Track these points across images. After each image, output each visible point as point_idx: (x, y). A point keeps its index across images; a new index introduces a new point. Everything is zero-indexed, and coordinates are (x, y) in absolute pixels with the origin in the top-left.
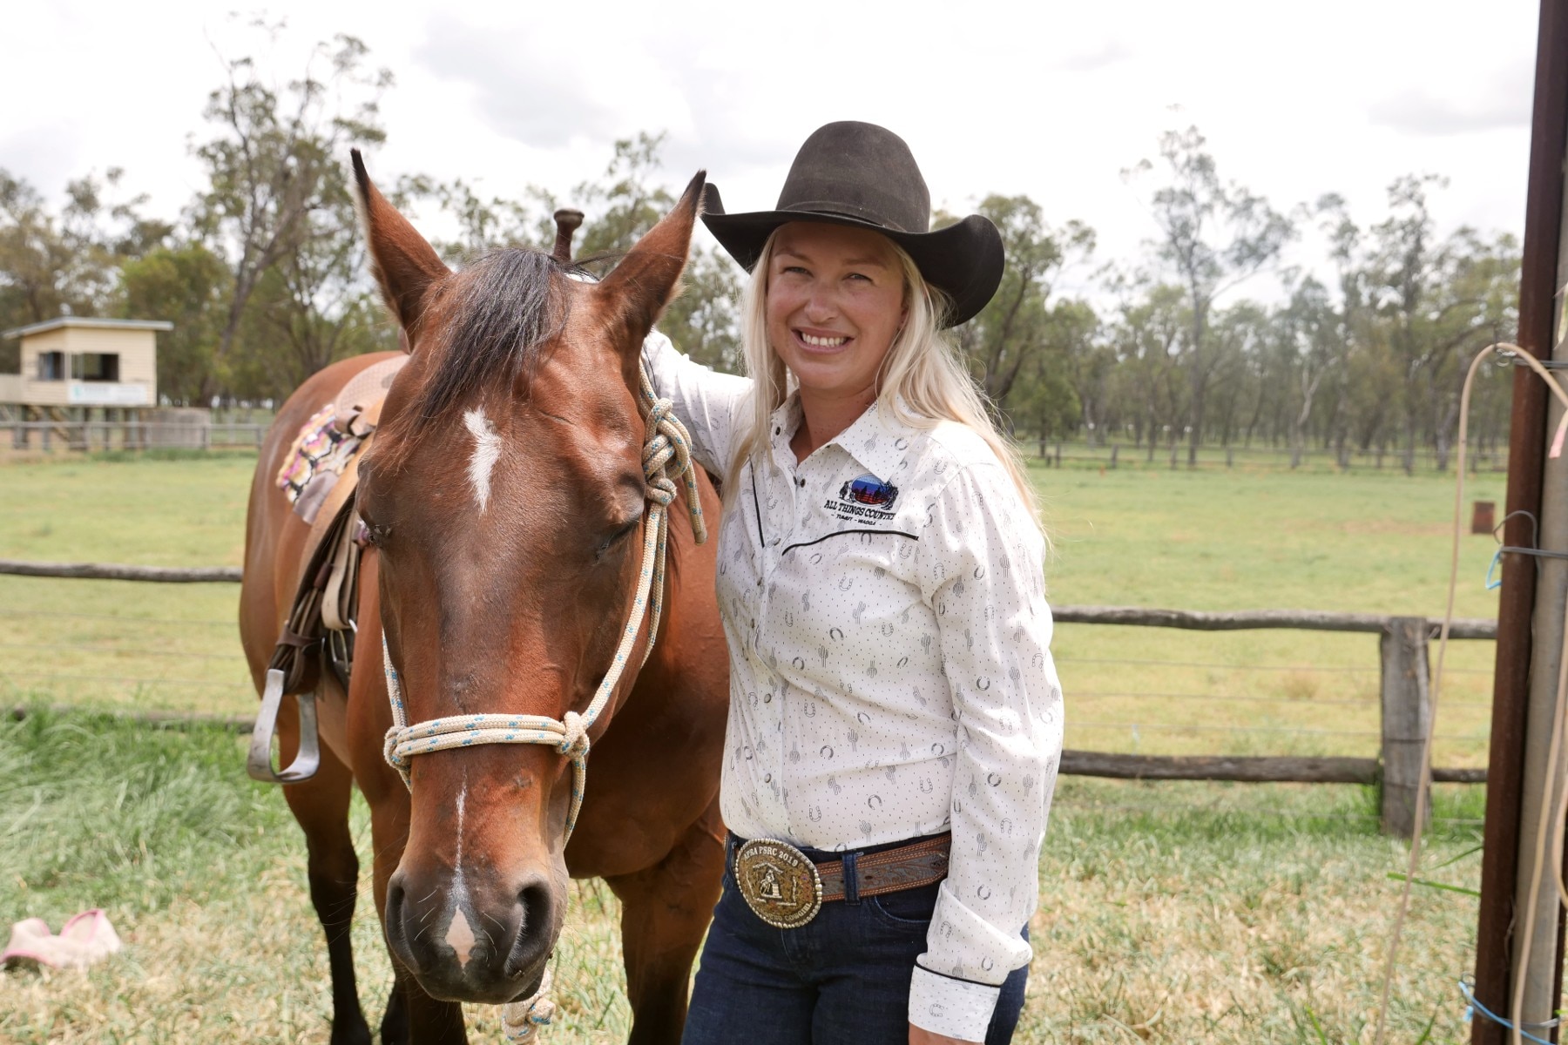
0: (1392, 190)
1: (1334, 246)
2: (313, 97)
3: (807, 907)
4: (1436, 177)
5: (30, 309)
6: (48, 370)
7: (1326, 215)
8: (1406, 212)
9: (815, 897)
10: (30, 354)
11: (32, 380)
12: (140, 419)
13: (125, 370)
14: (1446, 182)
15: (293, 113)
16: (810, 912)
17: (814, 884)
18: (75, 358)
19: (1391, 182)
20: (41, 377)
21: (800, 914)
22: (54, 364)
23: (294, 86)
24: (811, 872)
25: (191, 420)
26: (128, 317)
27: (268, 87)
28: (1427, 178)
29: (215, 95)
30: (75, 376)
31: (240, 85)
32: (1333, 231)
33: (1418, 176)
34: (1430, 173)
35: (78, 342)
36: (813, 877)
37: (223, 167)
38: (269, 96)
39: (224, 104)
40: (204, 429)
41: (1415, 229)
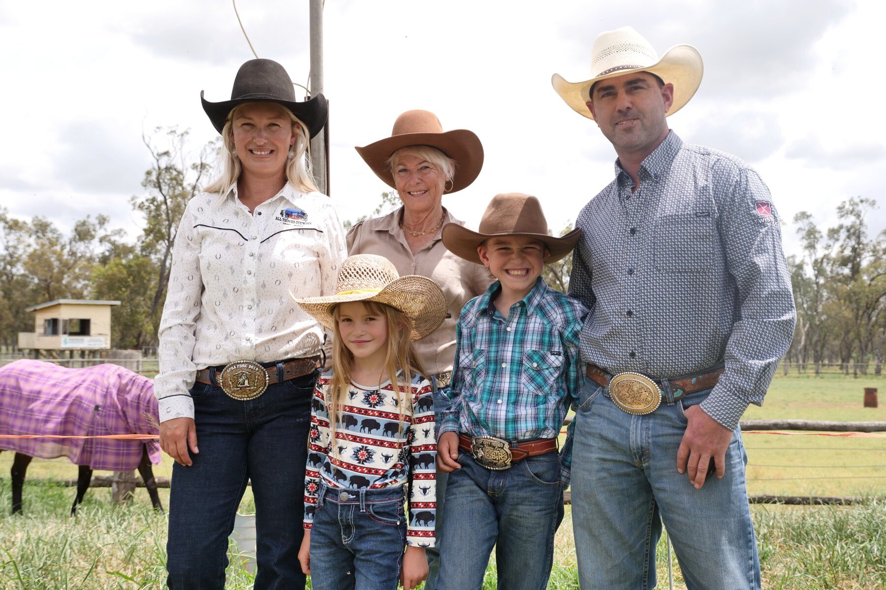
0: (840, 209)
1: (805, 242)
2: (204, 172)
3: (261, 389)
4: (867, 201)
5: (47, 296)
6: (50, 330)
7: (800, 224)
8: (849, 221)
9: (266, 383)
10: (40, 320)
11: (40, 335)
12: (101, 357)
13: (93, 329)
14: (873, 203)
15: (193, 182)
16: (262, 390)
17: (265, 378)
18: (65, 321)
19: (839, 204)
20: (45, 334)
21: (257, 392)
22: (53, 326)
23: (195, 167)
24: (264, 372)
25: (131, 357)
26: (98, 299)
27: (179, 167)
28: (862, 201)
29: (149, 173)
30: (65, 333)
31: (163, 166)
32: (804, 233)
33: (857, 200)
34: (863, 198)
35: (67, 313)
36: (265, 375)
37: (153, 213)
38: (179, 173)
39: (154, 177)
40: (138, 362)
41: (855, 233)
